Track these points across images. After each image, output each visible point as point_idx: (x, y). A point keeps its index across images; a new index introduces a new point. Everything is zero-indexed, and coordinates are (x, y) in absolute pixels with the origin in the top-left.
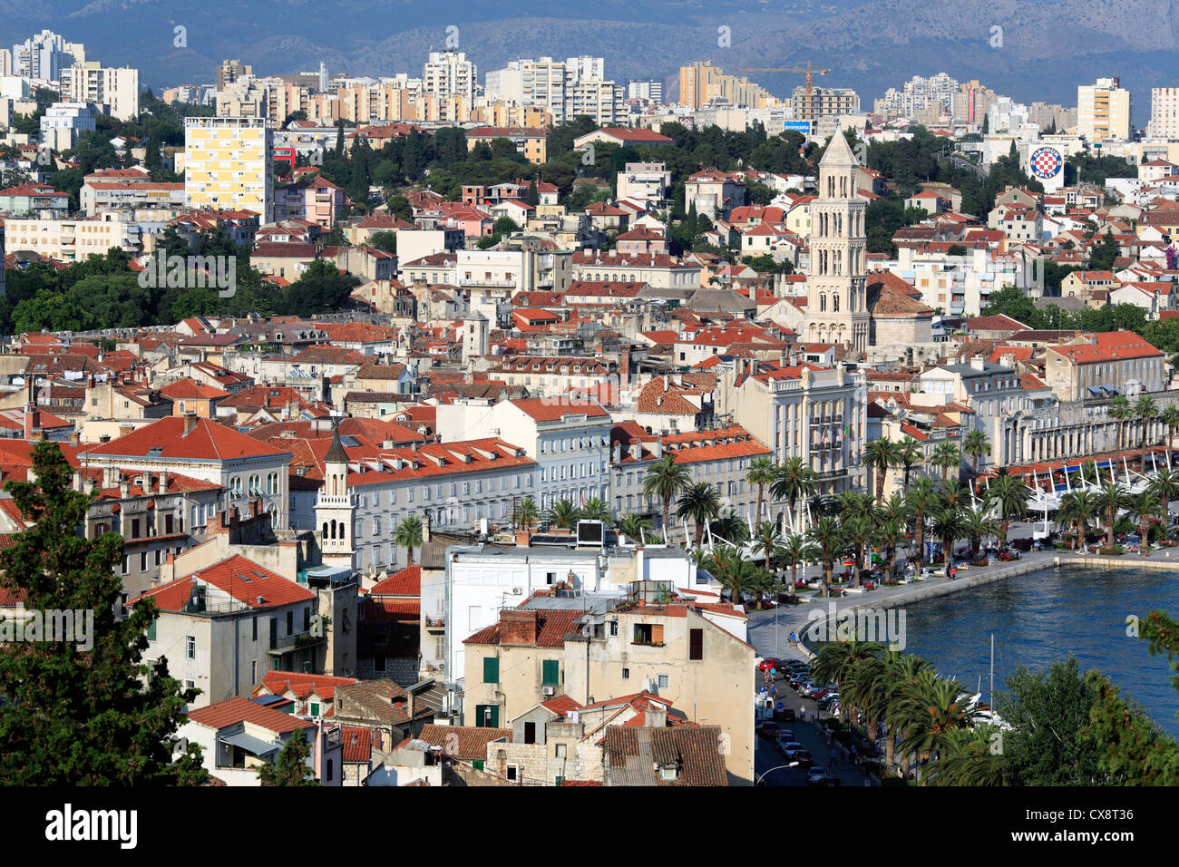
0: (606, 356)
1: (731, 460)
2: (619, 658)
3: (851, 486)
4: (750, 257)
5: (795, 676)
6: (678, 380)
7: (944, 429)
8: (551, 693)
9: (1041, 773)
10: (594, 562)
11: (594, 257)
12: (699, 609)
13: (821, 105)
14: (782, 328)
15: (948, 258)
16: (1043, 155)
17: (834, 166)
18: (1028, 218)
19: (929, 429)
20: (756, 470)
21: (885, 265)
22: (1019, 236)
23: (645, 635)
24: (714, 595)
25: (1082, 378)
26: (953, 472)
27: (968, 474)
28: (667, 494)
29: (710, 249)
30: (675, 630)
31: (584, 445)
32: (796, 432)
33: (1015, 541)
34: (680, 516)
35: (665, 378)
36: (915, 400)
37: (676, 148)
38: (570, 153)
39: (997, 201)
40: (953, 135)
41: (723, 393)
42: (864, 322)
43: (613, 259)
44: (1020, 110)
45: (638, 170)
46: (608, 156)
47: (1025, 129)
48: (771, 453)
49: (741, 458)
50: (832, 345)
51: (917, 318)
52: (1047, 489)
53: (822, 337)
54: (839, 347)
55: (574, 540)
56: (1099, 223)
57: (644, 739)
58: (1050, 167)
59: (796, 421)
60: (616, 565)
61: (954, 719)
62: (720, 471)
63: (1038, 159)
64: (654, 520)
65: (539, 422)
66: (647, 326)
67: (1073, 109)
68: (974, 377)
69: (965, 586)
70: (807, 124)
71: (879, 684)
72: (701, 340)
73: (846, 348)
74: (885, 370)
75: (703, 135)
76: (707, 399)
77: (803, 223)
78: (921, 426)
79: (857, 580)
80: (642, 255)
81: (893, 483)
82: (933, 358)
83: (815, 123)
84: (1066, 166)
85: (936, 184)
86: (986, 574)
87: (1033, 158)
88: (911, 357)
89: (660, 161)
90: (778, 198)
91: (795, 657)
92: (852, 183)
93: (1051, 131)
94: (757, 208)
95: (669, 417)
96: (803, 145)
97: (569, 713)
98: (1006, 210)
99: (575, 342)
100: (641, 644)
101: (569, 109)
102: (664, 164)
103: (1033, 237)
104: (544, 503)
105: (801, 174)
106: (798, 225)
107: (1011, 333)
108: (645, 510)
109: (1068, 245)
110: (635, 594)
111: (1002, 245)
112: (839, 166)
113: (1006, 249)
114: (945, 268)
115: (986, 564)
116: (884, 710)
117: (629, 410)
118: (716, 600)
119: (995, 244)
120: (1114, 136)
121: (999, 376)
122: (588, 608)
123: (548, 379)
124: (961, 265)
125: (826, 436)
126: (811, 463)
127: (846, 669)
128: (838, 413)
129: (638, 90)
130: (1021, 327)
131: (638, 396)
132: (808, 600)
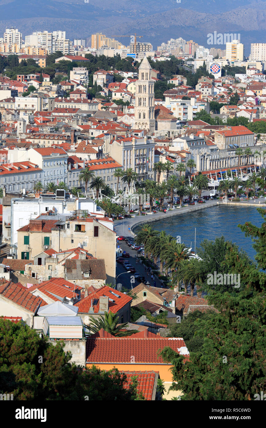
0: (66, 133)
1: (108, 169)
2: (70, 236)
3: (149, 178)
4: (115, 100)
5: (130, 242)
6: (90, 142)
7: (180, 159)
8: (47, 248)
10: (62, 203)
11: (62, 99)
12: (97, 220)
13: (139, 48)
14: (126, 124)
15: (182, 100)
16: (214, 66)
18: (209, 87)
19: (175, 159)
20: (117, 173)
21: (161, 103)
22: (206, 93)
23: (79, 228)
24: (102, 215)
25: (227, 142)
26: (183, 173)
27: (188, 174)
28: (86, 181)
29: (102, 97)
30: (89, 227)
31: (58, 164)
32: (130, 159)
33: (204, 197)
34: (91, 188)
35: (86, 141)
36: (171, 149)
37: (90, 62)
38: (54, 64)
39: (198, 82)
40: (184, 59)
41: (106, 146)
42: (153, 122)
43: (68, 100)
44: (207, 50)
45: (77, 70)
46: (67, 65)
47: (208, 57)
48: (122, 167)
49: (112, 168)
50: (142, 130)
51: (172, 121)
52: (215, 179)
53: (139, 127)
54: (145, 131)
55: (55, 196)
56: (233, 89)
57: (78, 264)
58: (217, 70)
59: (130, 156)
60: (69, 205)
61: (183, 256)
62: (105, 173)
63: (213, 67)
64: (82, 189)
65: (43, 156)
66: (80, 123)
67: (224, 50)
68: (190, 141)
69: (187, 212)
70: (135, 55)
71: (158, 245)
72: (98, 128)
73: (147, 131)
74: (161, 139)
75: (99, 58)
76: (100, 148)
77: (133, 88)
78: (173, 158)
79: (151, 210)
80: (78, 99)
81: (163, 177)
82: (177, 134)
83: (137, 54)
84: (222, 69)
85: (178, 76)
86: (194, 208)
87: (211, 67)
88: (169, 134)
89: (85, 67)
90: (125, 80)
91: (130, 236)
92: (150, 75)
93: (217, 58)
94: (118, 83)
95: (87, 154)
96: (133, 62)
97: (53, 255)
98: (202, 84)
99: (56, 129)
100: (78, 231)
101: (54, 49)
102: (86, 68)
103: (211, 94)
104: (45, 184)
105: (132, 72)
106: (131, 89)
107: (203, 126)
108: (79, 186)
109: (222, 97)
110: (75, 214)
111: (200, 96)
112: (145, 69)
113: (202, 98)
114: (181, 104)
115: (194, 204)
116: (159, 254)
117: (73, 152)
118: (103, 217)
119: (198, 96)
120: (238, 60)
121: (199, 141)
122: (60, 219)
123: (46, 141)
124: (186, 103)
125: (141, 161)
126: (135, 170)
127: (147, 240)
128: (145, 153)
129: (77, 42)
130: (206, 124)
131: (77, 147)
132: (134, 217)
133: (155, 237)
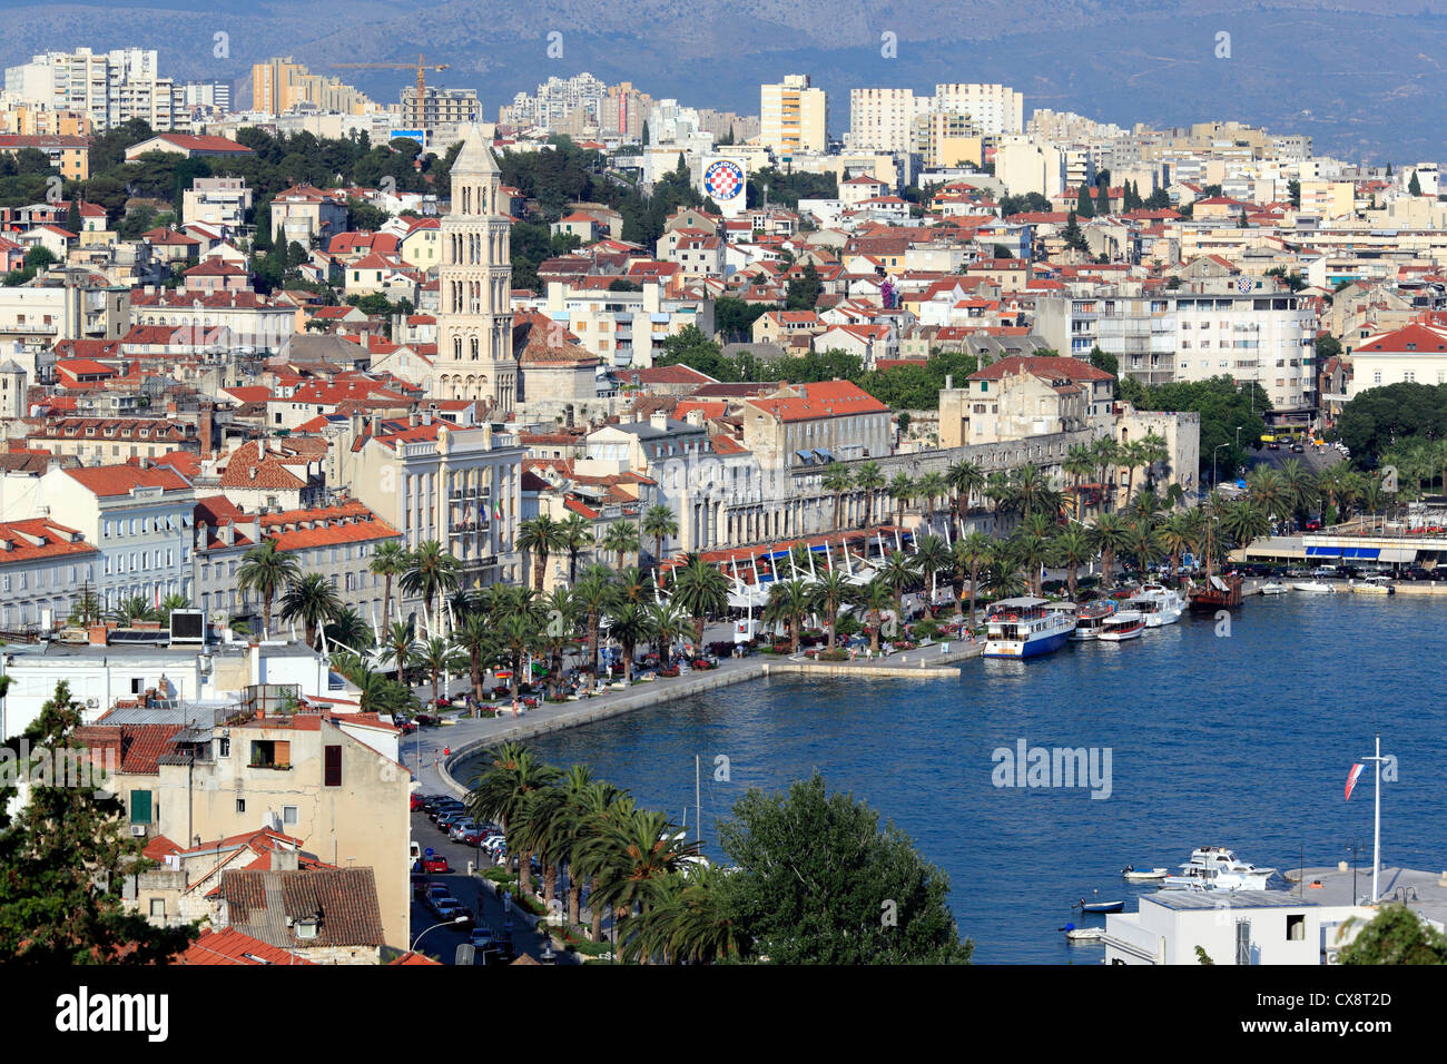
0: (181, 417)
1: (349, 545)
2: (231, 785)
3: (502, 579)
4: (357, 297)
5: (445, 816)
6: (276, 445)
7: (619, 504)
8: (142, 833)
9: (779, 924)
10: (194, 663)
11: (157, 295)
12: (335, 720)
13: (437, 110)
14: (404, 383)
15: (609, 294)
16: (719, 171)
17: (469, 173)
18: (708, 246)
19: (600, 504)
20: (383, 558)
21: (529, 304)
22: (696, 269)
23: (265, 754)
24: (353, 703)
25: (790, 441)
26: (631, 559)
27: (648, 562)
28: (268, 590)
29: (306, 286)
30: (305, 749)
31: (159, 527)
32: (432, 509)
33: (711, 645)
34: (285, 617)
35: (260, 443)
36: (581, 468)
37: (257, 159)
38: (120, 166)
39: (667, 226)
40: (604, 147)
41: (337, 460)
42: (509, 372)
43: (182, 298)
44: (690, 116)
45: (212, 187)
46: (169, 170)
47: (696, 139)
48: (400, 536)
49: (362, 543)
50: (469, 403)
51: (577, 368)
52: (748, 580)
53: (457, 392)
54: (481, 404)
55: (166, 636)
56: (796, 254)
57: (273, 887)
58: (729, 186)
59: (431, 495)
60: (222, 668)
61: (661, 860)
62: (335, 561)
63: (714, 176)
64: (251, 622)
65: (101, 497)
66: (231, 380)
67: (751, 119)
68: (655, 438)
69: (652, 702)
70: (420, 133)
71: (559, 820)
72: (303, 397)
73: (488, 405)
74: (539, 432)
75: (291, 143)
76: (314, 471)
77: (424, 253)
78: (590, 501)
79: (515, 695)
80: (220, 293)
81: (557, 567)
82: (599, 416)
83: (429, 133)
84: (749, 184)
85: (590, 205)
86: (678, 687)
87: (708, 175)
88: (571, 416)
89: (237, 174)
90: (391, 222)
91: (441, 792)
92: (493, 196)
93: (728, 141)
94: (364, 234)
95: (265, 493)
96: (420, 157)
97: (168, 858)
98: (678, 236)
99: (139, 399)
100: (261, 767)
101: (115, 115)
102: (243, 179)
103: (713, 270)
104: (111, 602)
105: (418, 193)
106: (417, 255)
107: (695, 387)
108: (239, 611)
109: (760, 279)
110: (251, 702)
111: (676, 279)
112: (477, 174)
113: (681, 285)
114: (608, 307)
115: (677, 674)
116: (570, 852)
117: (213, 485)
118: (356, 710)
119: (668, 279)
120: (807, 148)
121: (687, 437)
122: (190, 722)
123: (107, 446)
124: (627, 304)
125: (469, 514)
126: (451, 550)
127: (516, 802)
128: (484, 485)
129: (199, 95)
130: (707, 380)
131: (225, 466)
132: (453, 722)
133: (548, 789)
